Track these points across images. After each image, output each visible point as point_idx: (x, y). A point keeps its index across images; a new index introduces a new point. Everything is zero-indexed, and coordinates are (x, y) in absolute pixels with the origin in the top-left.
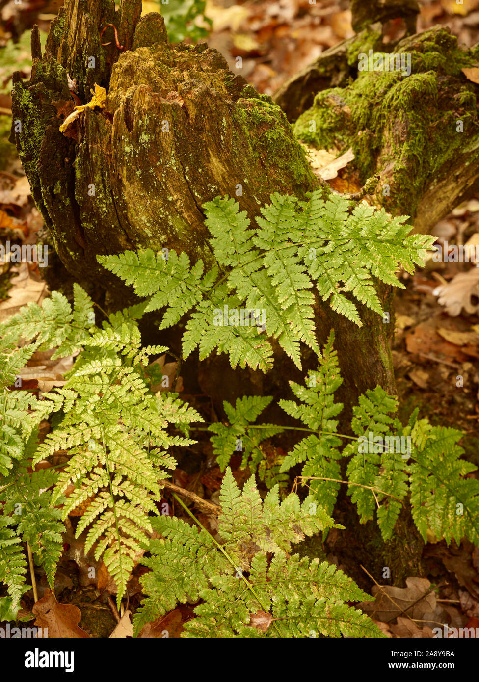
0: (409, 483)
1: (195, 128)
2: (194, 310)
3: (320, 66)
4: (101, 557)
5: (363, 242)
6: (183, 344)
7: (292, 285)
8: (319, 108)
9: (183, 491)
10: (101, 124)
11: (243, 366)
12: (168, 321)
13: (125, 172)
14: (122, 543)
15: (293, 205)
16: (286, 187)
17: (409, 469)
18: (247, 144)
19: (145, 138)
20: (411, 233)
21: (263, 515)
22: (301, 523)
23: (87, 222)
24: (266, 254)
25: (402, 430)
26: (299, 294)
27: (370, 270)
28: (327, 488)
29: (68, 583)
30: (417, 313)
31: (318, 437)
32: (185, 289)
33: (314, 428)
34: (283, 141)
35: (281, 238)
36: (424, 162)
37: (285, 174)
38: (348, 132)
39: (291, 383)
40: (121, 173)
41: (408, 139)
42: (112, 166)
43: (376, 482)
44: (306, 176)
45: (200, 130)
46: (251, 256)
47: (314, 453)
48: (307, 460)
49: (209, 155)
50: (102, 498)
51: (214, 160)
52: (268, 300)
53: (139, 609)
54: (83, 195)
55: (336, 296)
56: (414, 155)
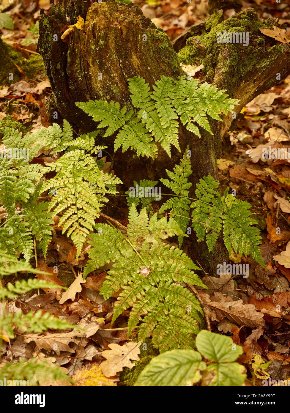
0: (222, 224)
1: (126, 40)
2: (121, 129)
3: (191, 31)
4: (70, 236)
5: (204, 100)
6: (115, 145)
7: (168, 117)
8: (188, 46)
9: (111, 219)
10: (81, 35)
11: (143, 156)
12: (109, 133)
13: (91, 59)
14: (80, 230)
15: (171, 82)
16: (168, 73)
17: (223, 217)
18: (150, 50)
19: (101, 42)
20: (227, 98)
21: (149, 225)
22: (167, 230)
23: (72, 85)
24: (157, 102)
25: (220, 198)
26: (171, 122)
27: (206, 112)
28: (182, 223)
29: (53, 260)
30: (237, 161)
31: (179, 199)
32: (117, 119)
33: (177, 193)
34: (168, 49)
35: (164, 95)
36: (237, 70)
37: (168, 66)
38: (202, 57)
39: (167, 170)
40: (89, 59)
41: (230, 57)
42: (85, 56)
43: (206, 222)
44: (178, 68)
45: (128, 41)
46: (150, 103)
47: (177, 205)
48: (173, 208)
49: (131, 55)
50: (72, 208)
51: (134, 57)
52: (156, 124)
53: (86, 265)
54: (70, 71)
55: (189, 124)
56: (233, 65)
